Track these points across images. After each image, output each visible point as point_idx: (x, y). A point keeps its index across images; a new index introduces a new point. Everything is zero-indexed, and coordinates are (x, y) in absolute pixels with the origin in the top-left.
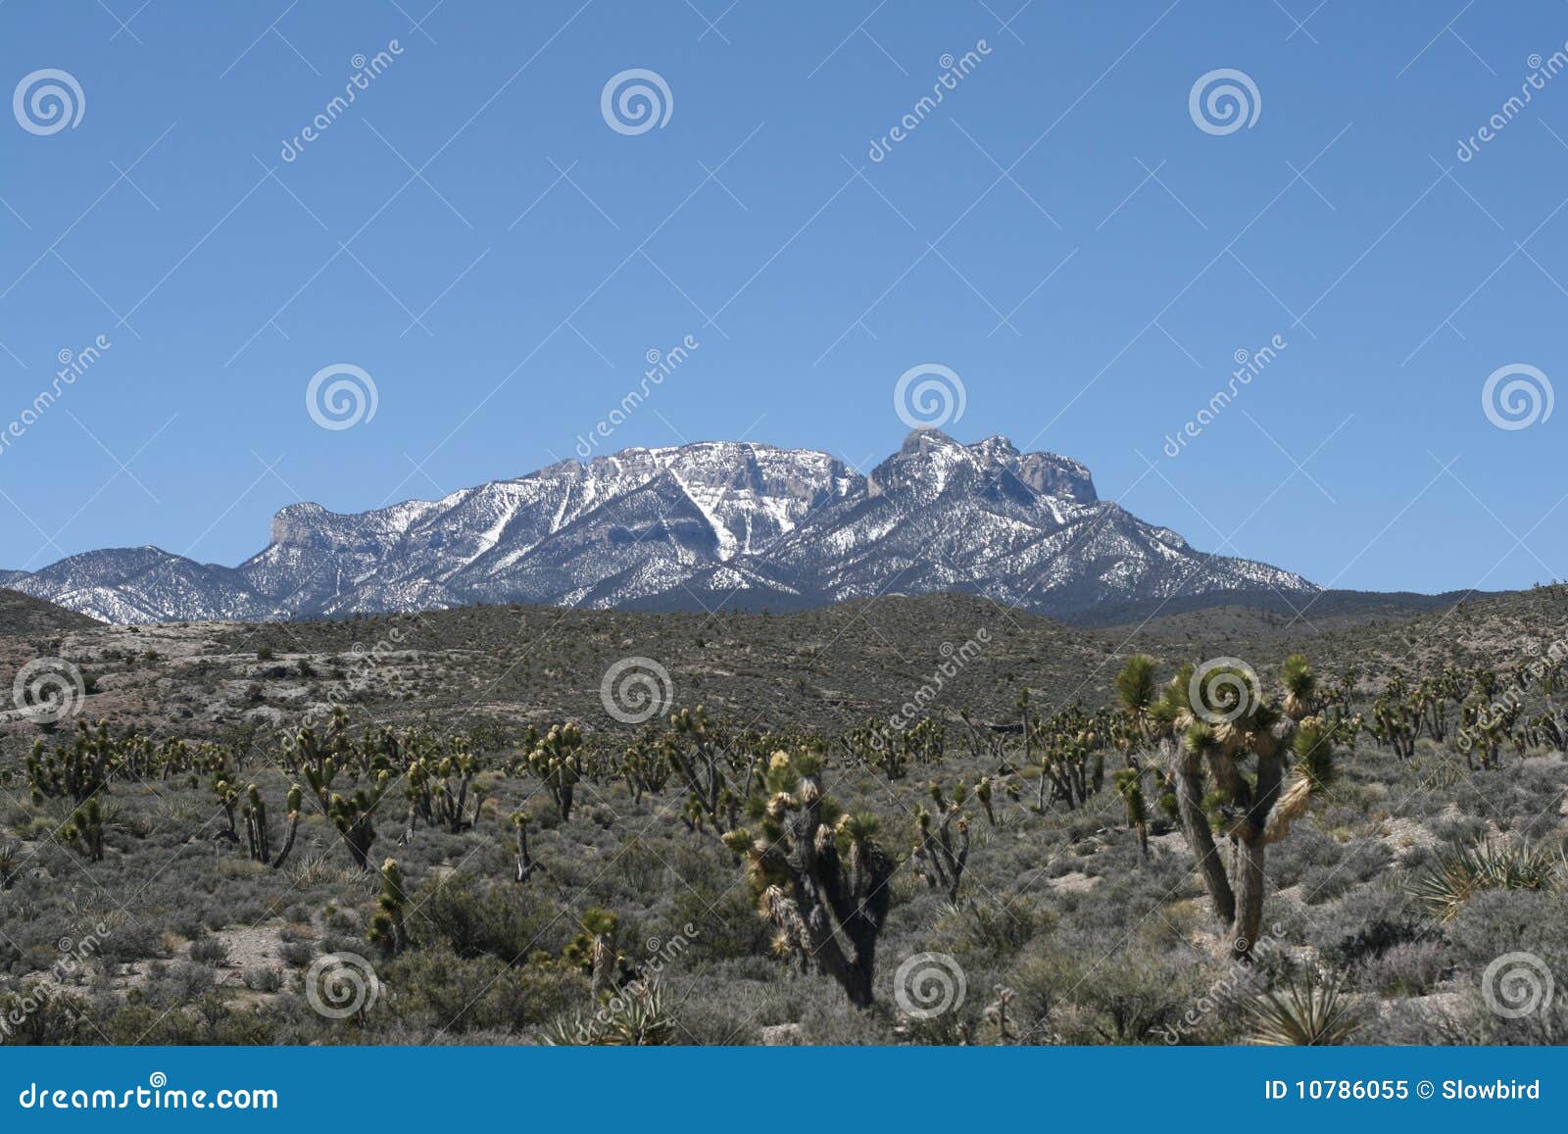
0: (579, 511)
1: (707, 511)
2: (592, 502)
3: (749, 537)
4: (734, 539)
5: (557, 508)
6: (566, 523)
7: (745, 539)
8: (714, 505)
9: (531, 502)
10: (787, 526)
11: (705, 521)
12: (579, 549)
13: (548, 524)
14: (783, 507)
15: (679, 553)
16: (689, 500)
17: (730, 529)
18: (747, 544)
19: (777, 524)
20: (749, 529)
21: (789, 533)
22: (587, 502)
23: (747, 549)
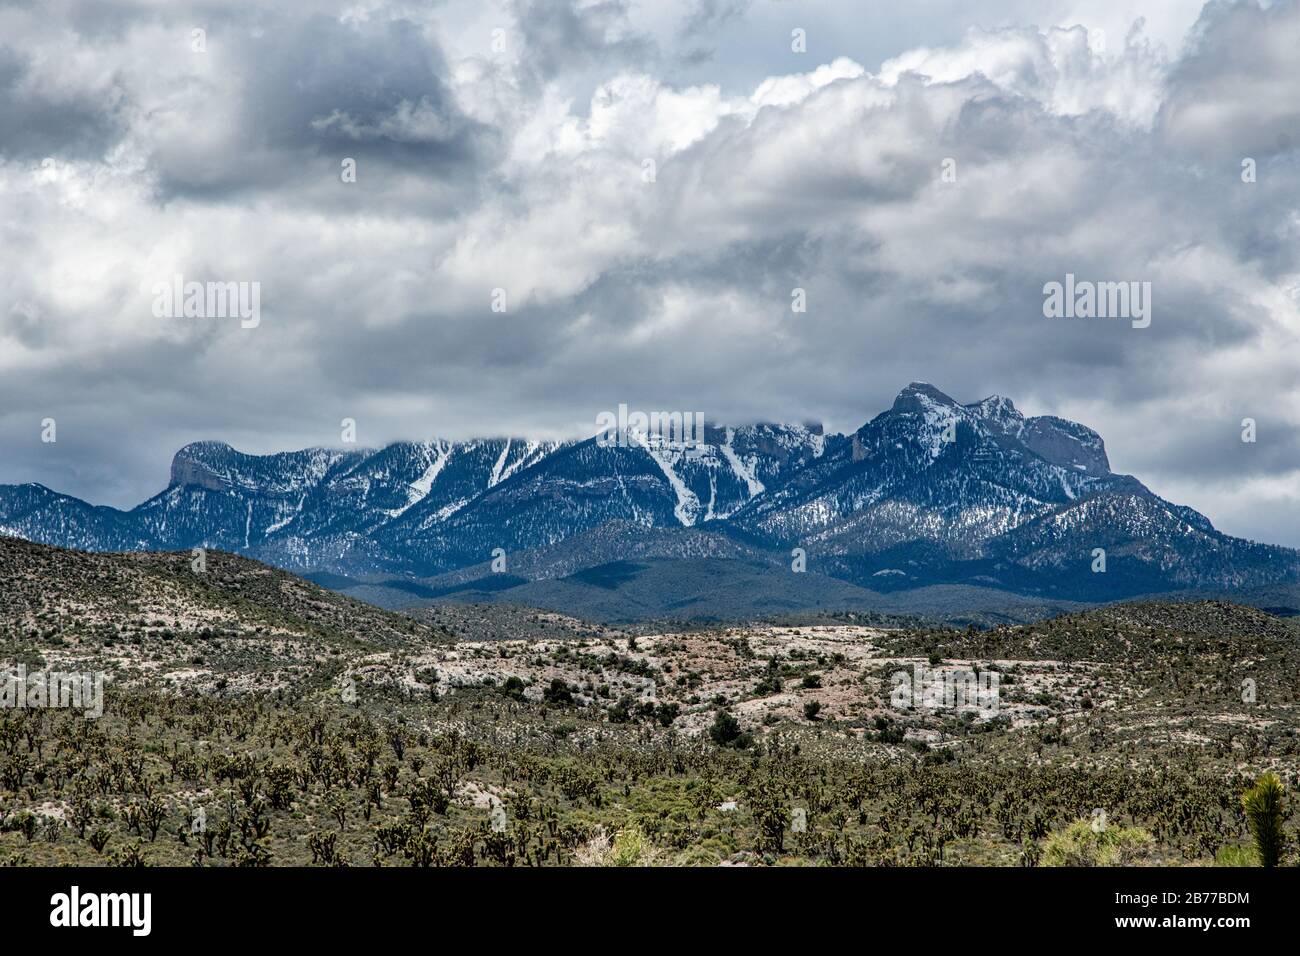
0: (520, 462)
1: (667, 468)
2: (537, 453)
3: (713, 500)
4: (697, 501)
5: (496, 459)
6: (506, 475)
7: (709, 501)
8: (675, 460)
9: (467, 450)
10: (756, 488)
11: (665, 480)
12: (523, 505)
13: (487, 476)
14: (752, 467)
15: (636, 514)
16: (647, 454)
17: (691, 489)
18: (711, 505)
19: (745, 485)
20: (714, 491)
21: (758, 496)
22: (531, 452)
23: (711, 512)
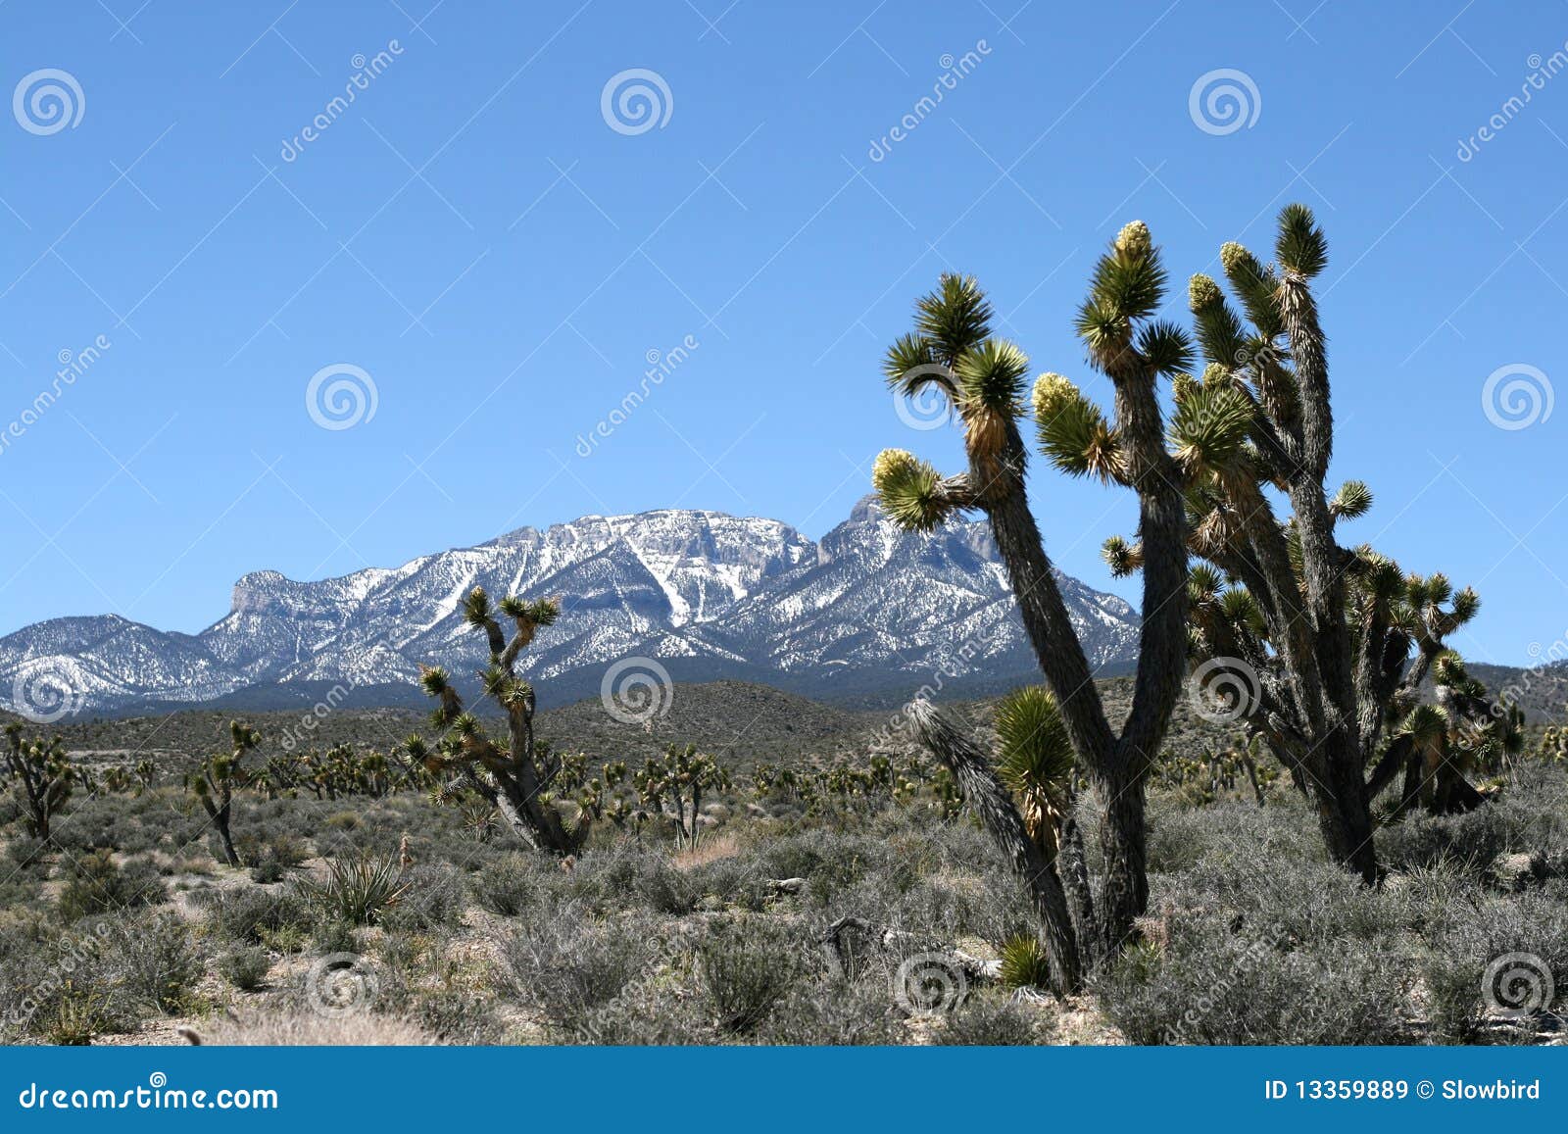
0: (535, 578)
1: (661, 579)
2: (549, 570)
3: (702, 604)
4: (688, 606)
5: (513, 576)
6: (523, 590)
7: (698, 606)
8: (668, 572)
9: (488, 569)
10: (740, 593)
11: (659, 589)
13: (505, 591)
14: (736, 574)
15: (633, 620)
16: (644, 567)
17: (683, 597)
18: (700, 610)
19: (730, 591)
20: (703, 596)
21: (741, 600)
22: (544, 569)
23: (700, 616)
